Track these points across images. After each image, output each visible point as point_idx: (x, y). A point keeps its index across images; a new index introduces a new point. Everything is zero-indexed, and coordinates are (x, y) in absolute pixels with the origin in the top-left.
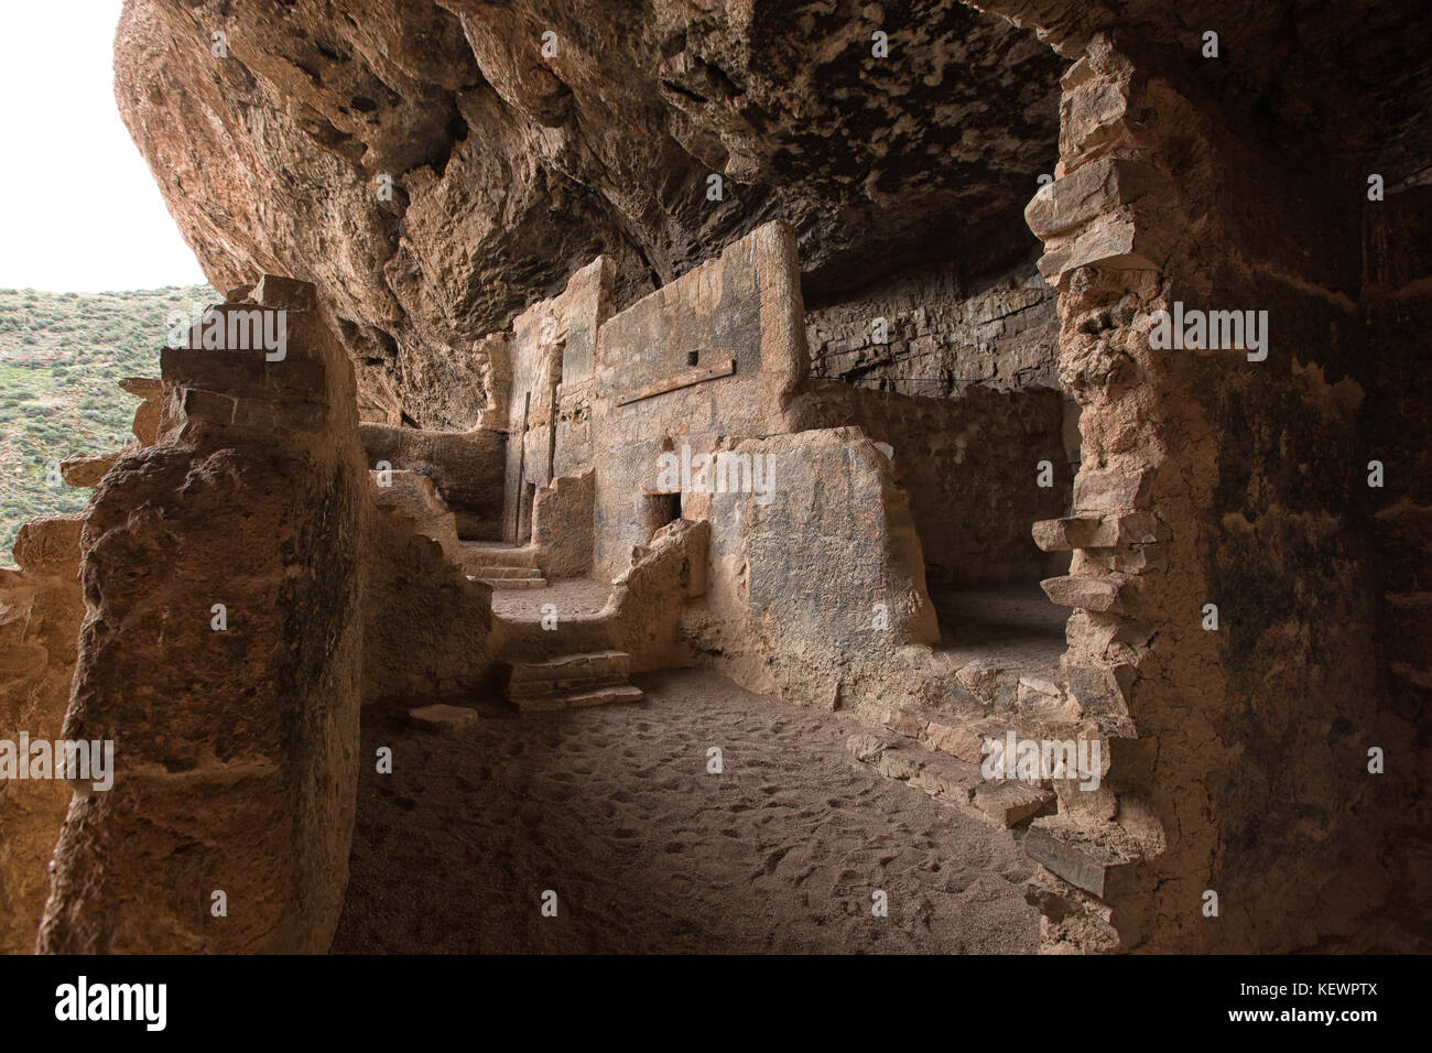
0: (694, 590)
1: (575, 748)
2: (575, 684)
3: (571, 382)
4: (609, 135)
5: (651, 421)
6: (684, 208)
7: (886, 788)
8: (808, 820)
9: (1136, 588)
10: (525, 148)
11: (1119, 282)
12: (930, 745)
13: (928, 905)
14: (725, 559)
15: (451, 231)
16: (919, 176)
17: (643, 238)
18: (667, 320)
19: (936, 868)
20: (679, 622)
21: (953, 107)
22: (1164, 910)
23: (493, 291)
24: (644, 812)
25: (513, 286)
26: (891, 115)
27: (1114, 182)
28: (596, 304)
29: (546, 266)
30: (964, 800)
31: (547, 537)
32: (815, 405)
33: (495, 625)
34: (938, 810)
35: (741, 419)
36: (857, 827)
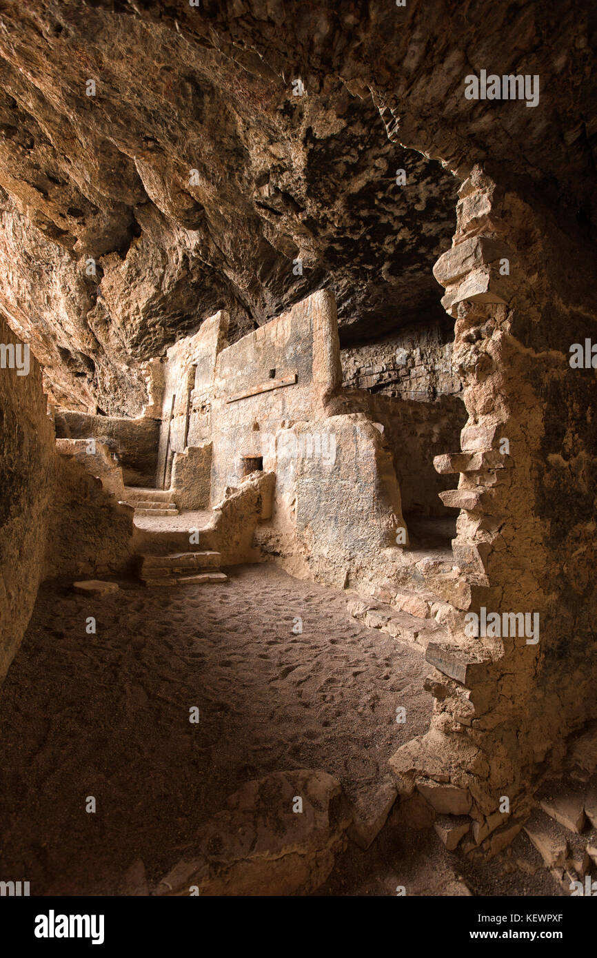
0: (264, 515)
1: (179, 608)
2: (183, 570)
3: (200, 388)
4: (226, 235)
5: (247, 412)
6: (273, 283)
7: (368, 633)
8: (314, 650)
9: (491, 496)
10: (176, 243)
11: (484, 312)
12: (396, 608)
13: (376, 698)
14: (283, 496)
15: (129, 294)
16: (415, 267)
17: (249, 301)
18: (258, 349)
19: (387, 678)
20: (254, 534)
21: (433, 224)
22: (503, 692)
23: (155, 332)
24: (212, 644)
25: (167, 329)
26: (395, 228)
27: (480, 250)
28: (216, 340)
29: (189, 317)
30: (412, 639)
31: (180, 484)
32: (345, 403)
33: (135, 532)
34: (396, 645)
35: (299, 412)
36: (345, 654)
